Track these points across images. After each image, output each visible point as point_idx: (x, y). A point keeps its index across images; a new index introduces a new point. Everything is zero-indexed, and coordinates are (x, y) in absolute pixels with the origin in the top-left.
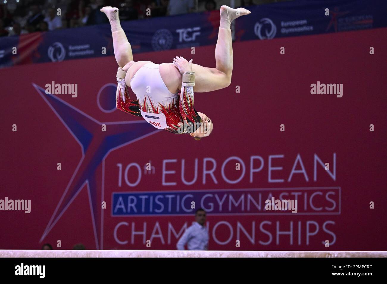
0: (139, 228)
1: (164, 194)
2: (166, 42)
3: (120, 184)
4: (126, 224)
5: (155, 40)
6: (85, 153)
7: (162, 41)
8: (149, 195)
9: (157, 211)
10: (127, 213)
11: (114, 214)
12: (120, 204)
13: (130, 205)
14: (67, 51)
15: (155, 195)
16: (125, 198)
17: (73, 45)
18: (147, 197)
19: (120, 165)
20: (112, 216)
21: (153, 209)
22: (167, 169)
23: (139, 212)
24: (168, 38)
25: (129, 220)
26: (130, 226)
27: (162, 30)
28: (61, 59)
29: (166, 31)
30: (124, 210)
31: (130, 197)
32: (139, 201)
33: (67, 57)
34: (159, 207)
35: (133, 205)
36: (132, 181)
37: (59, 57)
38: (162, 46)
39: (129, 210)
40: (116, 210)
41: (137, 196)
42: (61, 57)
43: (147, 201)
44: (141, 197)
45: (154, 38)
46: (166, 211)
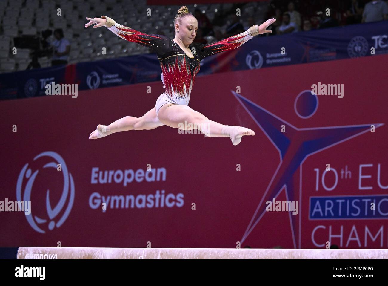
0: (336, 231)
1: (360, 199)
2: (361, 49)
3: (317, 189)
4: (324, 227)
5: (350, 47)
6: (283, 158)
7: (358, 48)
8: (346, 199)
9: (353, 214)
10: (324, 217)
11: (312, 217)
12: (318, 208)
13: (327, 209)
14: (265, 59)
15: (351, 199)
16: (322, 202)
17: (271, 53)
18: (343, 201)
19: (317, 170)
20: (310, 219)
21: (350, 212)
22: (363, 174)
23: (336, 215)
24: (363, 45)
25: (327, 224)
26: (327, 229)
27: (358, 38)
28: (258, 66)
29: (362, 38)
30: (322, 214)
31: (327, 201)
32: (336, 205)
33: (265, 65)
34: (356, 211)
35: (330, 209)
36: (329, 185)
37: (257, 65)
38: (357, 53)
39: (326, 214)
40: (313, 214)
41: (334, 200)
42: (259, 65)
43: (344, 204)
44: (338, 201)
45: (350, 45)
46: (362, 215)
